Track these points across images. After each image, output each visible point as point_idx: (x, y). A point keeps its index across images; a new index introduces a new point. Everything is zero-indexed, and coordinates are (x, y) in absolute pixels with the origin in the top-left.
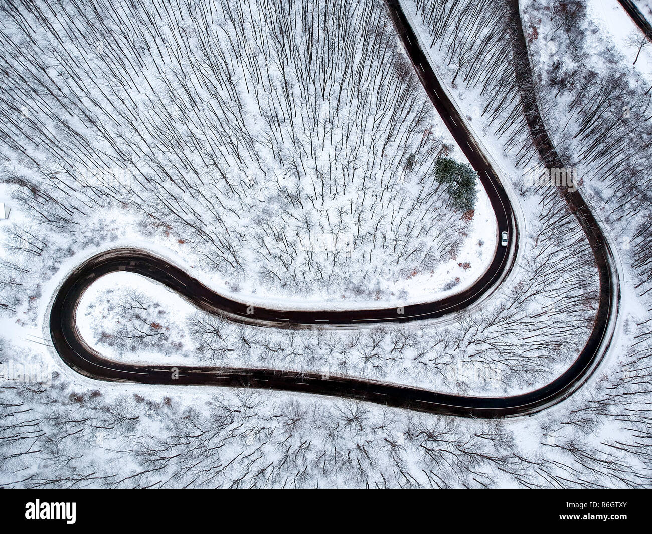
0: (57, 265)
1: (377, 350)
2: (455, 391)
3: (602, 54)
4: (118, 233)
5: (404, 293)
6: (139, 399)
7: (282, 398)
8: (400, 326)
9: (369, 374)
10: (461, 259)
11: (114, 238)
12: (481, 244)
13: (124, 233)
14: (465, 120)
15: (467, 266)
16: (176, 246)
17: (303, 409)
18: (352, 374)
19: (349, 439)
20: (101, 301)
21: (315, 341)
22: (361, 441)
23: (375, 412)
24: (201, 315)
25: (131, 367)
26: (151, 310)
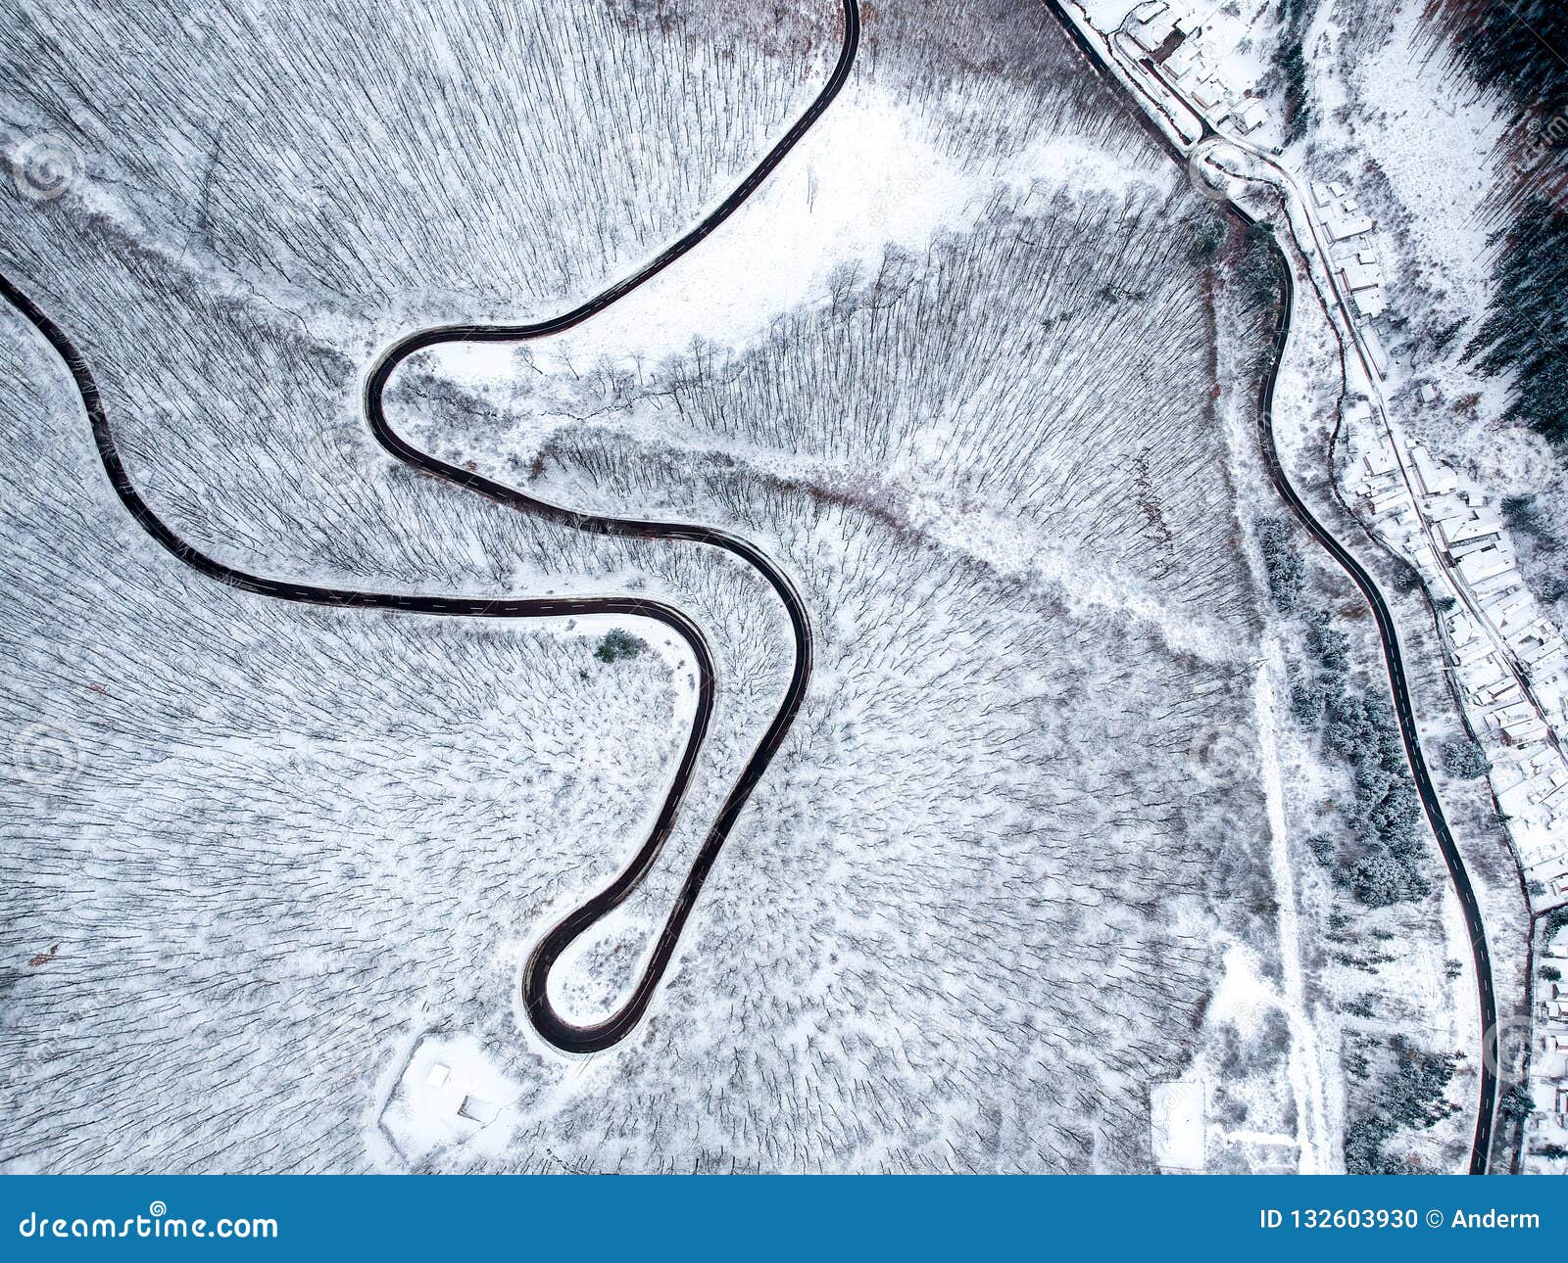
0: (516, 1032)
1: (719, 766)
2: (771, 719)
3: (514, 396)
4: (511, 963)
5: (682, 723)
6: (671, 985)
7: (722, 856)
8: (706, 740)
9: (733, 780)
10: (674, 665)
11: (513, 969)
12: (668, 643)
13: (513, 957)
14: (549, 597)
15: (682, 663)
16: (551, 909)
17: (736, 842)
18: (727, 794)
19: (772, 816)
20: (572, 998)
21: (691, 813)
22: (775, 807)
23: (761, 788)
24: (632, 900)
25: (643, 985)
26: (600, 951)
